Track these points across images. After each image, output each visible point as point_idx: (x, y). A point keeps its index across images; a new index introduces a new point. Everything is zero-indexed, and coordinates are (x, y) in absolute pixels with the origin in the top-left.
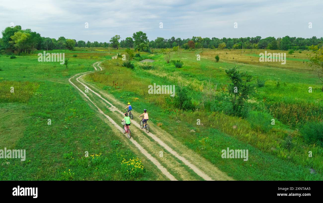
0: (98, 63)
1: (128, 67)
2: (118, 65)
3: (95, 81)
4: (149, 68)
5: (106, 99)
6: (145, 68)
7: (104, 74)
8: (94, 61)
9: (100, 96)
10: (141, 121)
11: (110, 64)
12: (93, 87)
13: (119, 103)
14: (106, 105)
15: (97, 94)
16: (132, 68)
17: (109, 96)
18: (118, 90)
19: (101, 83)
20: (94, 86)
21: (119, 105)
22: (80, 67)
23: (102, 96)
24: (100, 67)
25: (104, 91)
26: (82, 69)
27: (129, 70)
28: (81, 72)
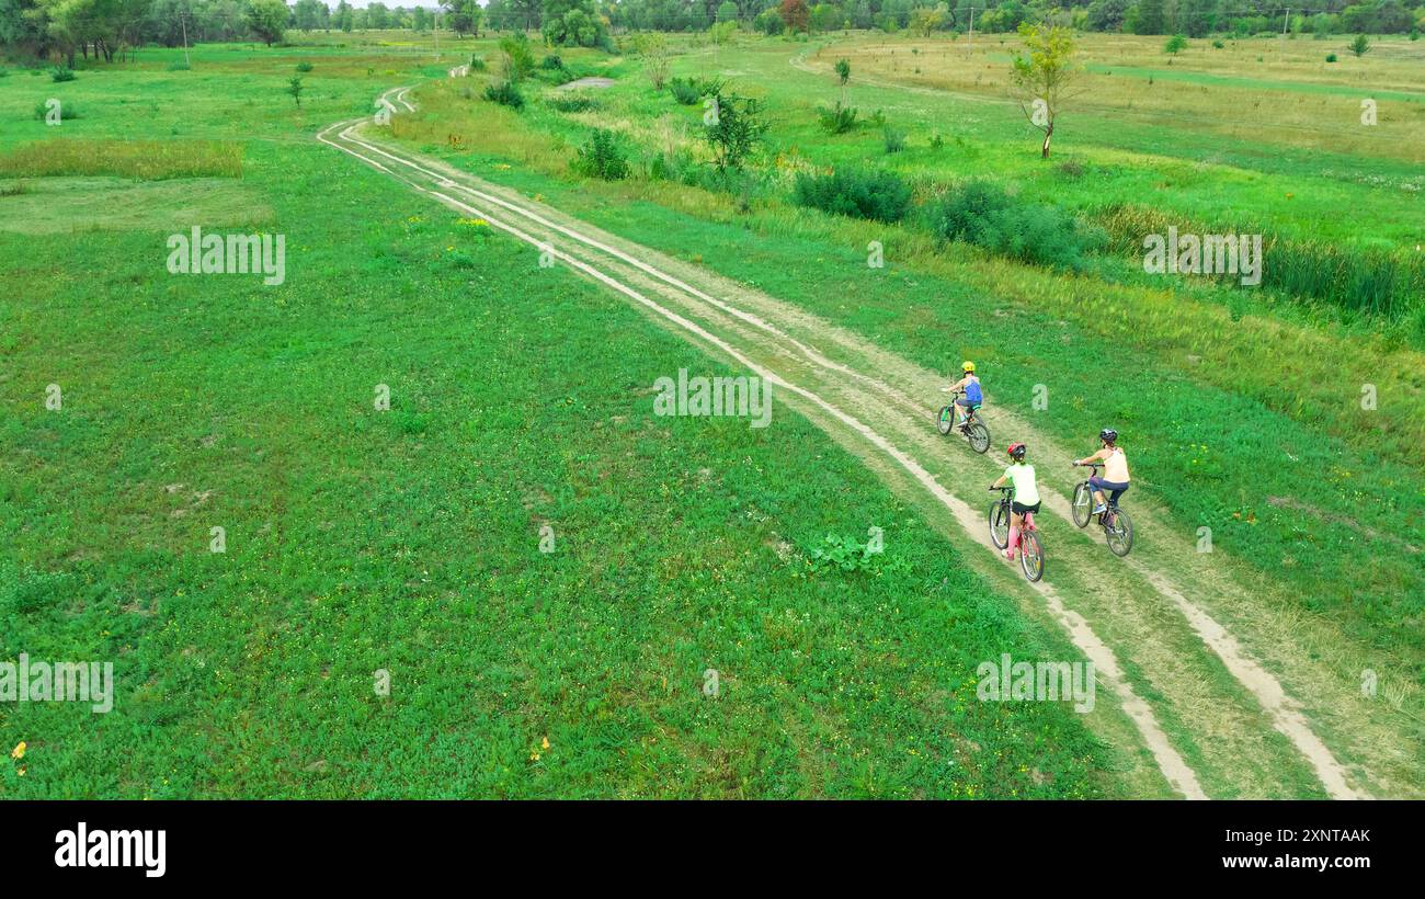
0: (398, 92)
1: (502, 102)
2: (468, 97)
3: (396, 136)
4: (581, 106)
5: (430, 169)
6: (565, 107)
7: (421, 120)
8: (383, 85)
9: (414, 166)
10: (1079, 485)
11: (442, 92)
12: (395, 150)
13: (462, 175)
14: (430, 179)
15: (405, 162)
16: (516, 106)
17: (437, 165)
18: (462, 154)
19: (414, 139)
20: (396, 147)
21: (462, 179)
22: (341, 102)
23: (419, 164)
24: (408, 105)
25: (427, 156)
26: (348, 109)
27: (504, 111)
28: (349, 116)
